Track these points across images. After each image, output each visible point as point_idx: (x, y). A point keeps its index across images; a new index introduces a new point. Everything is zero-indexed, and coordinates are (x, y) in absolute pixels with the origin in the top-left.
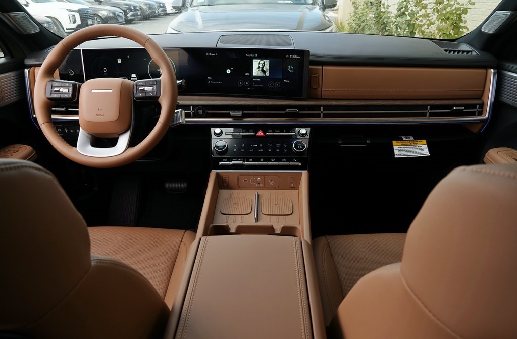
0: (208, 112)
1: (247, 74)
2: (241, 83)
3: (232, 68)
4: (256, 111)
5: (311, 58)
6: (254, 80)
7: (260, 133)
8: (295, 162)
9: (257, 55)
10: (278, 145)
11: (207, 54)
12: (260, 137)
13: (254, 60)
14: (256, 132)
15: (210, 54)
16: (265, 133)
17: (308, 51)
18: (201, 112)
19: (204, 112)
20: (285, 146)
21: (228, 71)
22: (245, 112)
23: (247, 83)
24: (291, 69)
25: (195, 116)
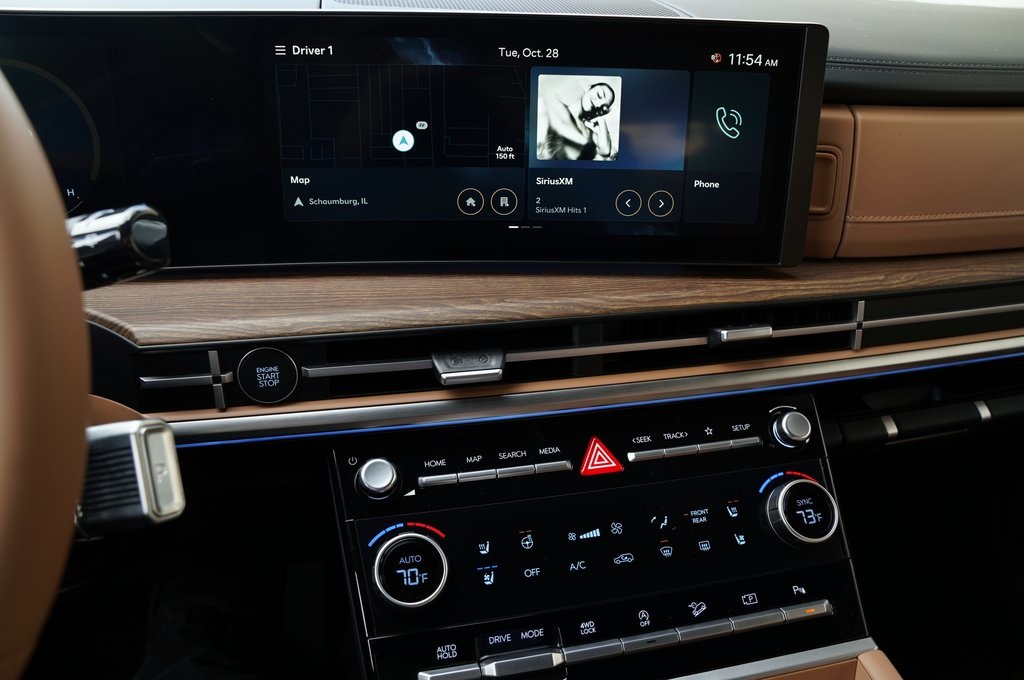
0: (313, 371)
1: (504, 153)
2: (471, 201)
3: (422, 125)
4: (569, 344)
5: (831, 74)
6: (540, 181)
7: (598, 459)
8: (800, 600)
9: (555, 53)
10: (699, 516)
11: (280, 50)
12: (602, 477)
13: (542, 78)
14: (578, 455)
15: (296, 50)
16: (620, 457)
17: (820, 33)
18: (269, 376)
19: (286, 374)
20: (733, 513)
21: (403, 141)
22: (515, 357)
23: (504, 201)
24: (730, 121)
25: (234, 399)
